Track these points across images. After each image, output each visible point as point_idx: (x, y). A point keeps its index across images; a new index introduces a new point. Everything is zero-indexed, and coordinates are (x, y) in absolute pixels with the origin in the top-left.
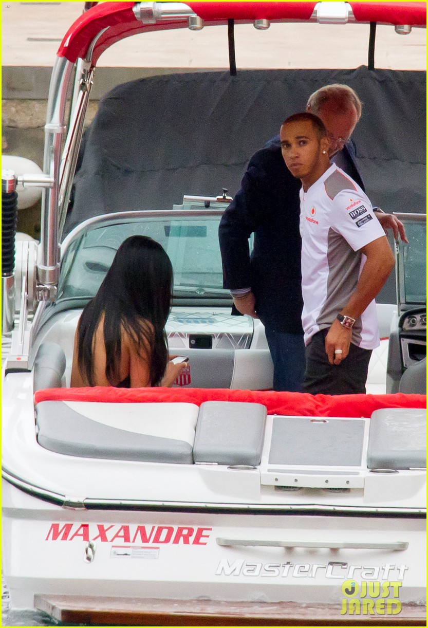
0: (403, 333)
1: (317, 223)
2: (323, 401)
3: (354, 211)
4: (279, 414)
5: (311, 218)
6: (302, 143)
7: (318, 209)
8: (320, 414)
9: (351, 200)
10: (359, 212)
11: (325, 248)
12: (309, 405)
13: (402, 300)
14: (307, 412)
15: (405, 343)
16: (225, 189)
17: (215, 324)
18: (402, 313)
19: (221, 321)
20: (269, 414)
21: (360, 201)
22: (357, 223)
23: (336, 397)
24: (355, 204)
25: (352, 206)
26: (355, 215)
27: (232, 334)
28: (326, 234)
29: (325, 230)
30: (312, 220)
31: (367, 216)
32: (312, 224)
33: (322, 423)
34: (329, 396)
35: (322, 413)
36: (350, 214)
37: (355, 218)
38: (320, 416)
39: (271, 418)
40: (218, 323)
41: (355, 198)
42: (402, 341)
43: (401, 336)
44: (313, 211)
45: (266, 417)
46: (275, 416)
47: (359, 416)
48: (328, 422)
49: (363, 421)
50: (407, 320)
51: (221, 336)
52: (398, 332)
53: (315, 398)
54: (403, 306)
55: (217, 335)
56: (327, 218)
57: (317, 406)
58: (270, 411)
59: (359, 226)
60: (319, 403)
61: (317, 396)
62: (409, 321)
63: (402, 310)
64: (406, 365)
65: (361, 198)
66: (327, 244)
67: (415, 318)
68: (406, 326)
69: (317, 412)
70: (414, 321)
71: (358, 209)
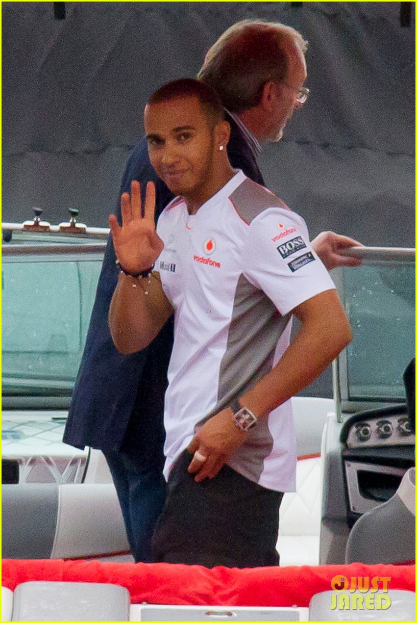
0: (347, 453)
1: (218, 265)
2: (226, 578)
3: (285, 244)
4: (149, 601)
5: (206, 257)
6: (183, 138)
7: (219, 243)
8: (220, 601)
9: (281, 226)
10: (293, 246)
11: (227, 310)
12: (202, 586)
13: (344, 395)
14: (199, 600)
15: (353, 469)
16: (38, 209)
17: (21, 441)
18: (346, 418)
19: (33, 436)
20: (133, 602)
21: (295, 230)
22: (290, 264)
23: (248, 571)
24: (287, 232)
25: (282, 235)
26: (287, 251)
27: (53, 457)
28: (233, 286)
29: (232, 278)
30: (207, 261)
31: (307, 254)
32: (206, 267)
33: (226, 617)
34: (236, 570)
35: (224, 600)
36: (278, 248)
37: (286, 256)
38: (221, 605)
39: (138, 608)
40: (27, 440)
41: (288, 224)
42: (347, 468)
43: (345, 458)
44: (210, 246)
45: (129, 608)
46: (144, 606)
47: (289, 605)
48: (235, 615)
49: (295, 612)
50: (354, 429)
51: (33, 461)
52: (340, 452)
53: (211, 574)
54: (346, 404)
55: (27, 459)
56: (237, 256)
57: (216, 588)
58: (135, 597)
59: (293, 270)
60: (219, 583)
61: (214, 570)
62: (358, 432)
63: (345, 412)
64: (354, 508)
65: (297, 226)
66: (232, 303)
67: (367, 425)
68: (352, 440)
69: (215, 597)
70: (366, 432)
71: (292, 241)
